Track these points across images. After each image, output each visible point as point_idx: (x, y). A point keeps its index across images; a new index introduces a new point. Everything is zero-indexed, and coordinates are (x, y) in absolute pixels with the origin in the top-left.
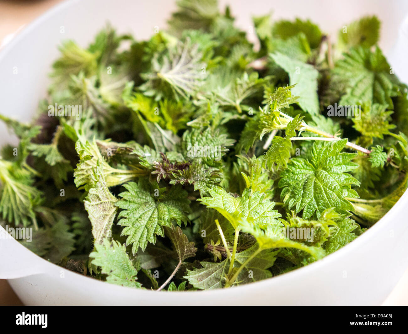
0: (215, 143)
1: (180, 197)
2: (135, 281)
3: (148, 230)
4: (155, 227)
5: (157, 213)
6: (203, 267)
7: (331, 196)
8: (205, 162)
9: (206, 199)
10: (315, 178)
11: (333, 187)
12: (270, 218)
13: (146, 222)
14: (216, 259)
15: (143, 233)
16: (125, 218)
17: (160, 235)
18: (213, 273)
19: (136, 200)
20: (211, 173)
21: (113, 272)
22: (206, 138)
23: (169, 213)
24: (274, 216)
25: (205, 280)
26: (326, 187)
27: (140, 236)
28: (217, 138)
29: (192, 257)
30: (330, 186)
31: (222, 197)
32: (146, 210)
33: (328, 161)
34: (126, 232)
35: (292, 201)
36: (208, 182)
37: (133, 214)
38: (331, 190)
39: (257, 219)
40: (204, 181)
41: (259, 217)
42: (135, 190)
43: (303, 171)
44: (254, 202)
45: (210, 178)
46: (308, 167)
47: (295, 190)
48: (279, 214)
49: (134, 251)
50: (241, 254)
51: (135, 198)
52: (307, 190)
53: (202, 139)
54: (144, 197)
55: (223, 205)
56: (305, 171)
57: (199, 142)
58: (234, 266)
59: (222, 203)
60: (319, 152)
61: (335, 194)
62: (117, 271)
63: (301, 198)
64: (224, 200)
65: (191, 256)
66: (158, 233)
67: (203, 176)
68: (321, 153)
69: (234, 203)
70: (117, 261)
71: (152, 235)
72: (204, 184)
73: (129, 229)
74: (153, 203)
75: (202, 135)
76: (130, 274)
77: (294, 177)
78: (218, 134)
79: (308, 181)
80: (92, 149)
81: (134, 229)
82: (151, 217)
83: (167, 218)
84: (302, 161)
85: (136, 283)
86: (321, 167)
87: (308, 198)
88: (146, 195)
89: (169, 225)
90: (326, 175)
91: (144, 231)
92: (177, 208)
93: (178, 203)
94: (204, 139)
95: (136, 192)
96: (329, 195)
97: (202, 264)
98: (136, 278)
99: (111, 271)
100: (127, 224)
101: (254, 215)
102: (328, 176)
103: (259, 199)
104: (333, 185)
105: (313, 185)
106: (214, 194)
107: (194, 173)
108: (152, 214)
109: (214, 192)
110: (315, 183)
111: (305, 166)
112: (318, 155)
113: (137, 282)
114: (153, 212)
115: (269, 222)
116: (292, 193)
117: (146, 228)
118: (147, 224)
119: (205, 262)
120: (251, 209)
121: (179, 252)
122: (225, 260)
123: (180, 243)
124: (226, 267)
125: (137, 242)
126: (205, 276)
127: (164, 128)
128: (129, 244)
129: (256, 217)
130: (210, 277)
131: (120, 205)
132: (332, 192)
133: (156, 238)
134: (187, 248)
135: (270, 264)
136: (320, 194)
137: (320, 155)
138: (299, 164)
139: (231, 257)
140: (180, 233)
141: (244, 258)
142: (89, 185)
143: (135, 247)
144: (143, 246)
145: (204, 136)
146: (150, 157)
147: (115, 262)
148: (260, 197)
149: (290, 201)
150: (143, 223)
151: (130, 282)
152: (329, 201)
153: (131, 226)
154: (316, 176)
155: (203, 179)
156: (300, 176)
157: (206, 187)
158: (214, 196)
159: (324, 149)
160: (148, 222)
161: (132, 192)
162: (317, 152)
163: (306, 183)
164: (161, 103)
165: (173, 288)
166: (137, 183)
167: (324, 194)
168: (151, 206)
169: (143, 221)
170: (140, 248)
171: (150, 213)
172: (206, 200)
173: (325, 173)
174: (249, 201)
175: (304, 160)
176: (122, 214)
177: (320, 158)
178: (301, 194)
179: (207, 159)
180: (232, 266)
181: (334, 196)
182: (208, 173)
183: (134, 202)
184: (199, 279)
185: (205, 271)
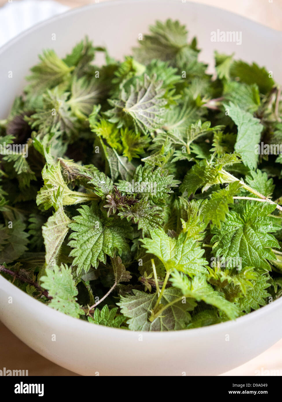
0: (162, 182)
1: (125, 225)
2: (75, 302)
3: (92, 254)
4: (99, 252)
5: (103, 239)
6: (134, 295)
7: (253, 255)
8: (151, 198)
9: (147, 239)
10: (243, 234)
11: (257, 246)
12: (198, 265)
13: (92, 246)
14: (146, 290)
15: (88, 256)
16: (75, 240)
17: (102, 262)
18: (142, 303)
19: (86, 224)
20: (154, 212)
21: (58, 295)
22: (156, 176)
23: (113, 241)
24: (202, 263)
25: (134, 309)
26: (251, 245)
27: (85, 259)
28: (165, 178)
29: (127, 282)
30: (254, 246)
31: (161, 239)
32: (94, 234)
33: (257, 220)
34: (74, 253)
35: (220, 251)
36: (151, 220)
37: (83, 236)
38: (254, 249)
39: (187, 264)
40: (148, 219)
41: (189, 263)
42: (87, 214)
43: (234, 223)
44: (187, 248)
45: (152, 217)
46: (238, 221)
47: (224, 241)
48: (207, 261)
49: (78, 272)
50: (168, 291)
51: (86, 221)
52: (234, 244)
53: (152, 177)
54: (94, 221)
55: (160, 247)
56: (236, 223)
57: (149, 179)
58: (160, 303)
59: (159, 245)
60: (250, 210)
61: (257, 253)
62: (61, 293)
63: (228, 250)
64: (162, 242)
65: (125, 281)
66: (101, 259)
67: (147, 213)
68: (252, 212)
69: (170, 245)
70: (62, 284)
71: (96, 259)
72: (147, 221)
73: (77, 251)
74: (101, 227)
75: (153, 173)
76: (72, 294)
77: (225, 228)
78: (166, 174)
79: (236, 236)
80: (56, 172)
81: (81, 251)
82: (97, 241)
83: (110, 246)
84: (234, 214)
85: (75, 304)
86: (250, 223)
87: (234, 251)
88: (96, 219)
89: (111, 254)
90: (252, 234)
91: (89, 254)
92: (120, 236)
93: (122, 230)
94: (154, 176)
95: (88, 216)
96: (251, 253)
97: (134, 291)
98: (76, 299)
99: (56, 294)
100: (76, 245)
101: (185, 260)
102: (255, 234)
103: (192, 246)
104: (257, 245)
105: (240, 241)
106: (154, 235)
107: (140, 208)
108: (98, 239)
109: (155, 234)
110: (242, 239)
111: (237, 219)
112: (249, 212)
113: (77, 303)
114: (100, 237)
115: (196, 268)
116: (221, 242)
117: (91, 252)
118: (92, 247)
119: (137, 291)
120: (183, 254)
121: (116, 275)
122: (154, 293)
123: (118, 269)
124: (154, 300)
125: (82, 264)
126: (134, 305)
127: (121, 154)
128: (75, 265)
129: (187, 262)
130: (138, 307)
131: (72, 227)
132: (255, 251)
133: (98, 263)
134: (123, 275)
135: (191, 309)
136: (244, 250)
137: (251, 213)
138: (231, 216)
139: (160, 293)
140: (120, 261)
141: (170, 295)
142: (48, 204)
143: (79, 268)
144: (86, 268)
145: (154, 174)
146: (104, 184)
147: (61, 285)
148: (193, 243)
149: (218, 251)
150: (89, 246)
151: (71, 302)
152: (251, 258)
153: (78, 248)
154: (244, 233)
155: (147, 216)
156: (230, 227)
157: (148, 224)
158: (154, 238)
159: (256, 208)
160: (93, 246)
161: (84, 216)
162: (249, 209)
163: (234, 237)
164: (122, 131)
165: (106, 310)
166: (90, 207)
167: (248, 251)
168: (99, 231)
169: (90, 244)
170: (83, 270)
171: (97, 238)
172: (146, 241)
173: (252, 231)
174: (183, 246)
175: (236, 213)
176: (73, 235)
177: (250, 216)
178: (229, 246)
179: (153, 197)
180: (159, 302)
181: (256, 254)
182: (152, 211)
183: (85, 225)
184: (129, 307)
185: (135, 301)
